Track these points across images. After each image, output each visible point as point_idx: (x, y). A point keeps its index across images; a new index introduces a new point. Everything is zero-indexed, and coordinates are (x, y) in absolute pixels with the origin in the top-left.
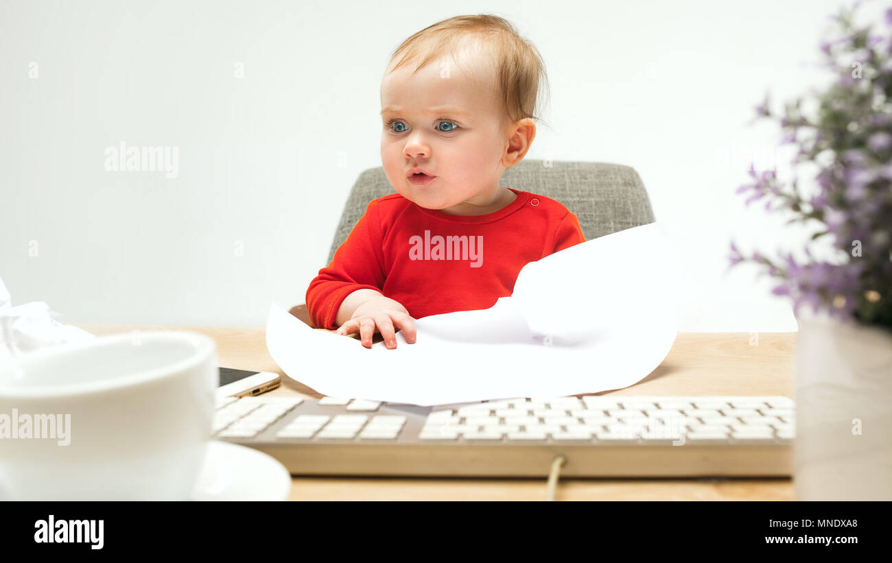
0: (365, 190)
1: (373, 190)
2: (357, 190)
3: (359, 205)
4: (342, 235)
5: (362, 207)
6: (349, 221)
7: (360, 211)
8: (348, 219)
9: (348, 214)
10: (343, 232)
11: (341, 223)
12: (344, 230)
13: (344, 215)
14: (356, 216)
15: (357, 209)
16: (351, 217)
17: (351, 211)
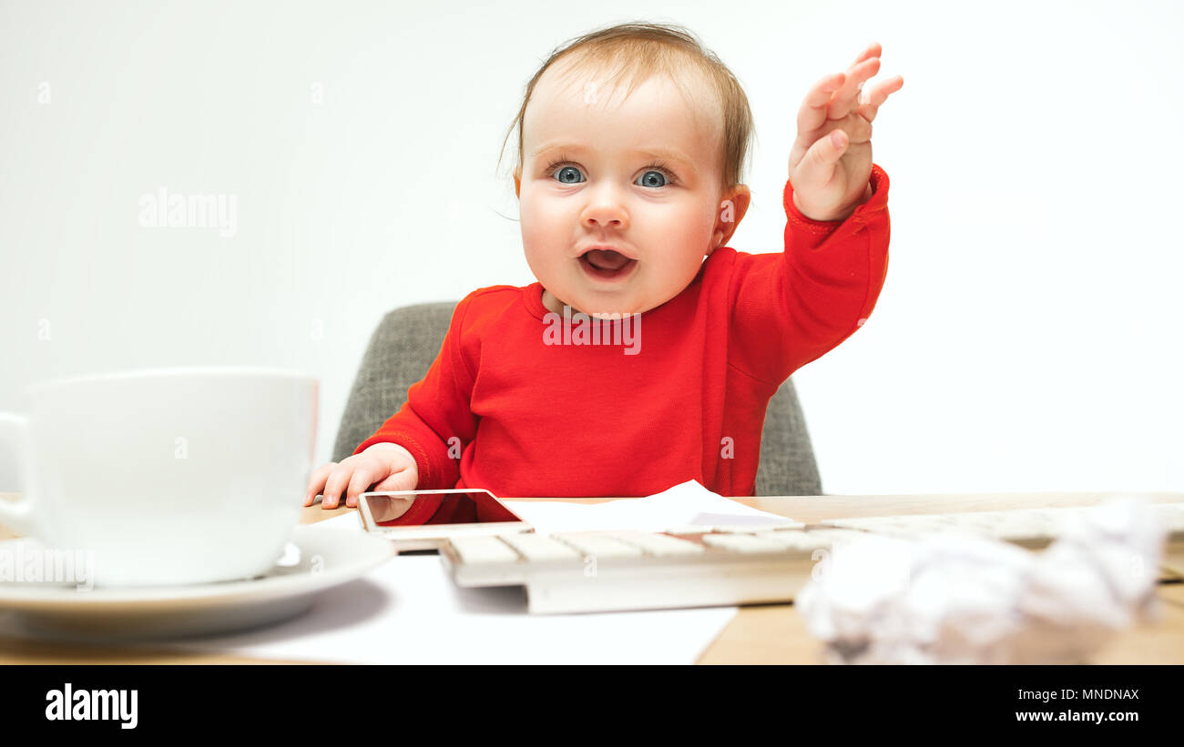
0: (394, 337)
1: (406, 337)
2: (382, 337)
3: (385, 358)
4: (360, 399)
5: (389, 361)
6: (372, 380)
7: (387, 366)
8: (368, 376)
9: (369, 370)
10: (363, 395)
11: (357, 382)
12: (365, 391)
13: (362, 371)
14: (381, 373)
15: (382, 363)
16: (372, 374)
17: (374, 366)
